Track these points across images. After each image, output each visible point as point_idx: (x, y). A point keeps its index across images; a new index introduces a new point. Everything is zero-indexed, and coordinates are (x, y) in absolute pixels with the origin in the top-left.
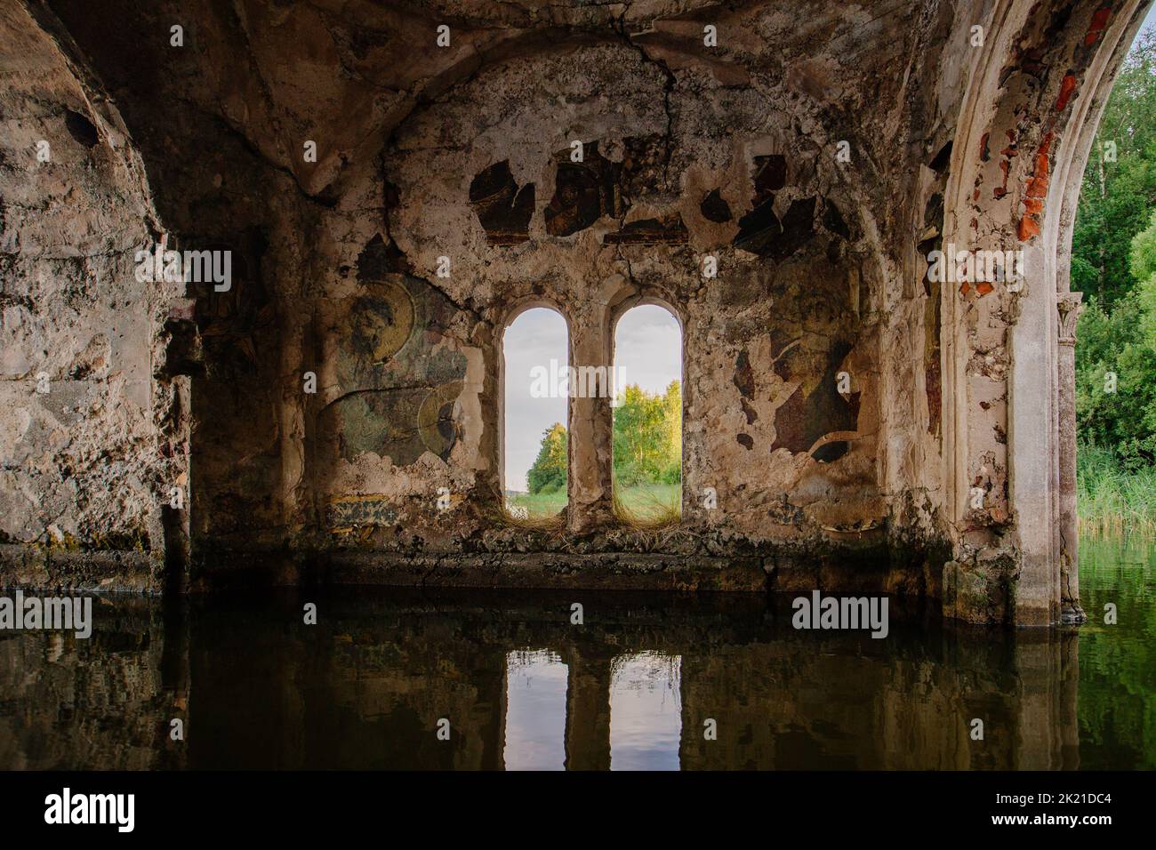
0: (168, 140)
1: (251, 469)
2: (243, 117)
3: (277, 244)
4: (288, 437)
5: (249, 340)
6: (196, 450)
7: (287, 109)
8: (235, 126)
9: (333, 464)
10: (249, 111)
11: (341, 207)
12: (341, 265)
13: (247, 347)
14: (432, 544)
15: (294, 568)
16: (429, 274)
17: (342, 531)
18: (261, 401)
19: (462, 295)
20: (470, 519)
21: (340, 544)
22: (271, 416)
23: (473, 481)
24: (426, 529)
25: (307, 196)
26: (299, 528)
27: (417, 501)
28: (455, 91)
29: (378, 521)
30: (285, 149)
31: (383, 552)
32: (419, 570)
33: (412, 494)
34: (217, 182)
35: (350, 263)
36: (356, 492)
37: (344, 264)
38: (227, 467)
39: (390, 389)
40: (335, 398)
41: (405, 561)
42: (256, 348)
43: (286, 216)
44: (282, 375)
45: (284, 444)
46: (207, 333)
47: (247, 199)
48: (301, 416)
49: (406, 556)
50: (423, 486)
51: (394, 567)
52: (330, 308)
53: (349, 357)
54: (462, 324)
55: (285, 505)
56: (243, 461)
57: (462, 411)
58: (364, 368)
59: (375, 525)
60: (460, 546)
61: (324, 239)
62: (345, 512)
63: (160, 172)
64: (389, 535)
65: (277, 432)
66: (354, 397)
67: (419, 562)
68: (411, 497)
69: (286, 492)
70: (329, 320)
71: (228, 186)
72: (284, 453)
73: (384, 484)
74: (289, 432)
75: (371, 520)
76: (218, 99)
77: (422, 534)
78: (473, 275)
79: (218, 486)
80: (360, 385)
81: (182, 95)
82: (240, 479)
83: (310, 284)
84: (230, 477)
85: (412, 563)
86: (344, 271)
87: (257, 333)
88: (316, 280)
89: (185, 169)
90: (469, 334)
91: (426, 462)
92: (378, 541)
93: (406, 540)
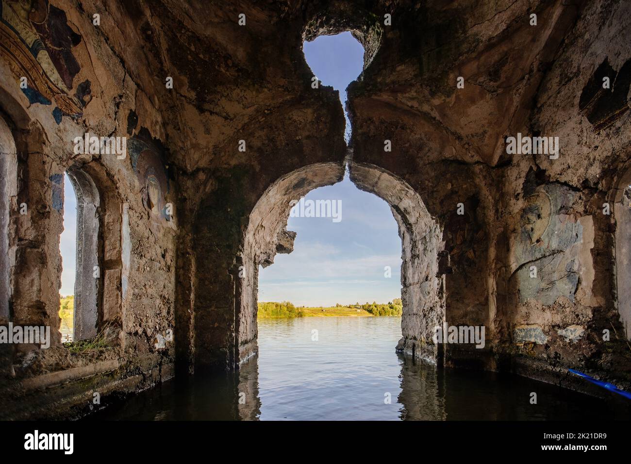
0: (427, 182)
1: (472, 312)
2: (453, 153)
3: (483, 199)
4: (490, 294)
5: (472, 251)
6: (448, 305)
7: (472, 134)
8: (452, 159)
9: (516, 307)
10: (455, 148)
11: (514, 162)
12: (516, 194)
13: (471, 255)
14: (566, 358)
15: (495, 362)
16: (558, 176)
17: (520, 345)
18: (478, 279)
19: (579, 180)
20: (590, 344)
21: (520, 352)
22: (483, 284)
23: (591, 316)
24: (562, 348)
25: (493, 168)
26: (497, 341)
27: (556, 328)
28: (566, 41)
29: (536, 340)
30: (473, 154)
31: (540, 360)
32: (557, 375)
33: (553, 324)
34: (449, 186)
35: (519, 191)
36: (526, 322)
37: (517, 192)
38: (462, 312)
39: (540, 258)
40: (515, 269)
41: (550, 368)
42: (475, 254)
43: (483, 184)
44: (488, 263)
45: (489, 298)
46: (452, 253)
47: (465, 186)
48: (495, 283)
49: (551, 364)
50: (559, 319)
51: (544, 371)
52: (512, 220)
53: (520, 245)
54: (580, 201)
55: (490, 330)
56: (469, 309)
57: (580, 265)
58: (527, 249)
59: (535, 343)
60: (583, 363)
61: (507, 184)
62: (522, 334)
63: (426, 196)
64: (542, 350)
65: (486, 293)
66: (524, 267)
67: (558, 370)
68: (553, 327)
69: (490, 322)
70: (511, 227)
71: (455, 186)
72: (489, 302)
73: (538, 318)
74: (491, 292)
75: (533, 340)
76: (441, 153)
77: (560, 352)
78: (586, 162)
79: (458, 321)
80: (525, 260)
81: (427, 162)
82: (468, 317)
83: (502, 211)
84: (463, 316)
85: (554, 370)
86: (517, 197)
87: (475, 246)
88: (506, 208)
89: (435, 189)
90: (585, 207)
91: (561, 303)
92: (536, 352)
93: (551, 354)
